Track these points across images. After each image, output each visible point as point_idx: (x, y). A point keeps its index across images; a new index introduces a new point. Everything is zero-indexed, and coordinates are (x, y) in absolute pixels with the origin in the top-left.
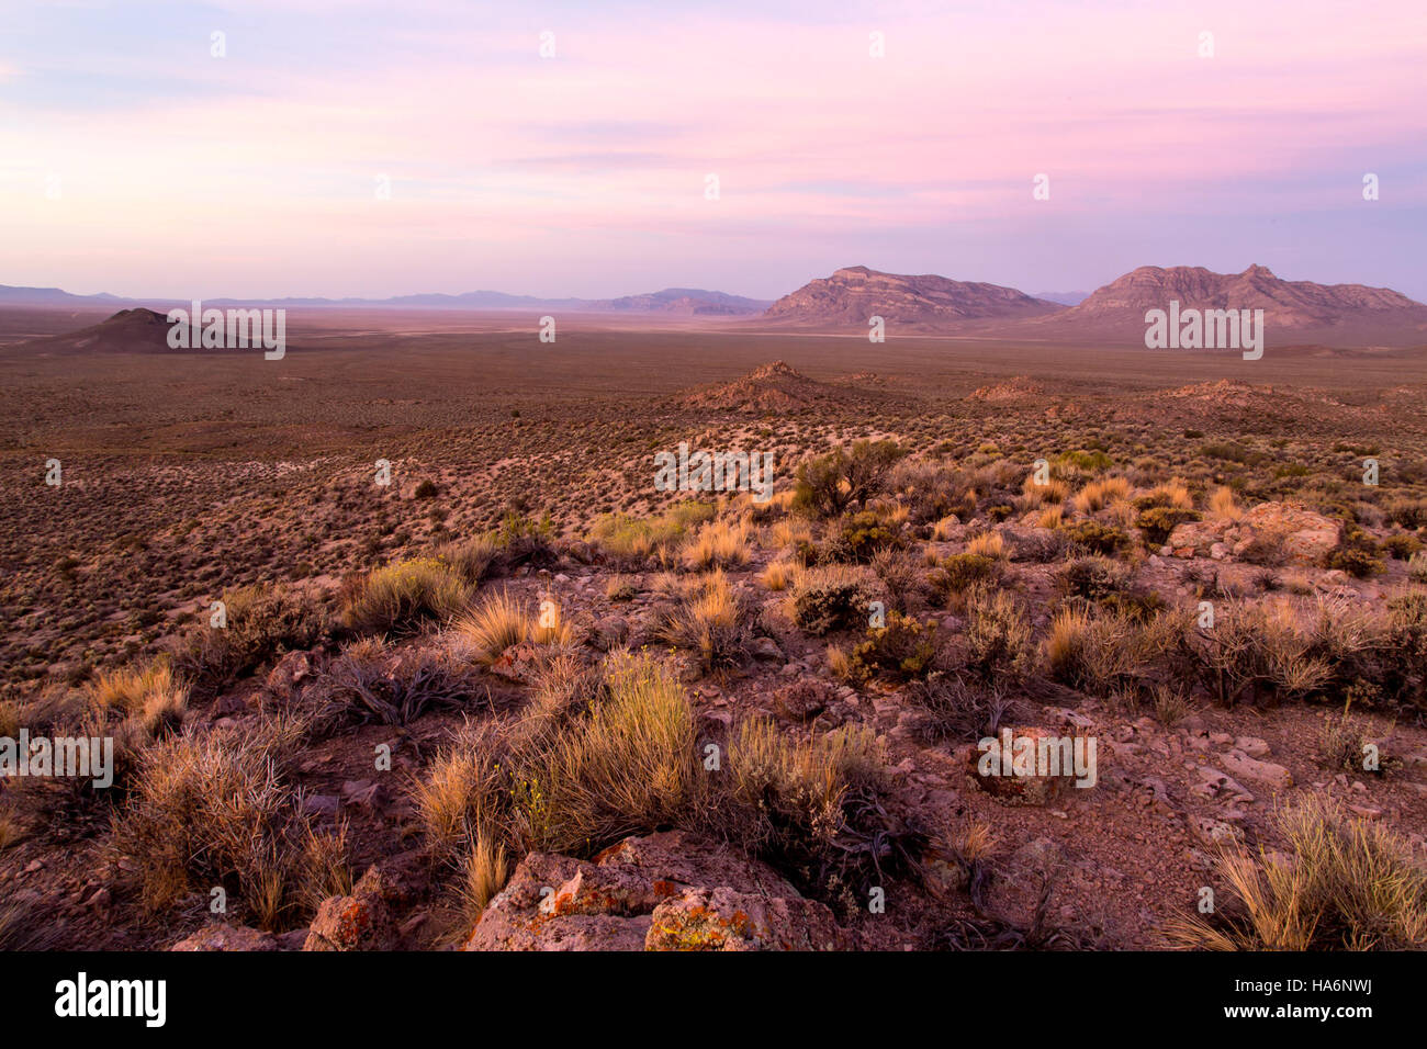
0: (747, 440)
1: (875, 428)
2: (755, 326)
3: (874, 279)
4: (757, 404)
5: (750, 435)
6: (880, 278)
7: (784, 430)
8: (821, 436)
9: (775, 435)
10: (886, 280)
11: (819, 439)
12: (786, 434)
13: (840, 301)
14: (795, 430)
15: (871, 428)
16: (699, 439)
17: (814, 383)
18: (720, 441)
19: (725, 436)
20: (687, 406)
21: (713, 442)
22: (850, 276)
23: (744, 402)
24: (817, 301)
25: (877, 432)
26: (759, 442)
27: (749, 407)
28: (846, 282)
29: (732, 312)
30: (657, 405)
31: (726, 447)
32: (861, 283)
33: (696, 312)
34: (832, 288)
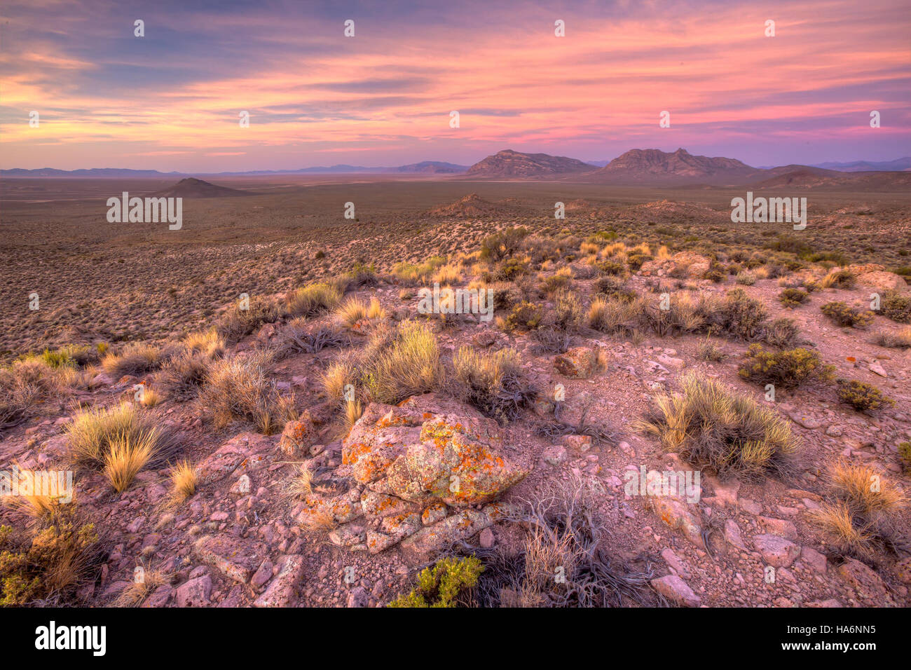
0: (460, 229)
2: (464, 178)
3: (515, 155)
4: (464, 213)
5: (461, 227)
6: (518, 155)
7: (476, 224)
8: (492, 227)
9: (473, 227)
10: (521, 156)
12: (477, 226)
13: (500, 166)
14: (481, 224)
15: (514, 223)
16: (439, 229)
17: (489, 203)
18: (448, 230)
19: (450, 227)
20: (433, 215)
21: (445, 230)
22: (505, 154)
23: (458, 212)
24: (490, 166)
25: (517, 224)
26: (465, 230)
27: (461, 214)
28: (503, 157)
29: (453, 172)
30: (419, 215)
32: (510, 157)
33: (437, 172)
34: (496, 160)
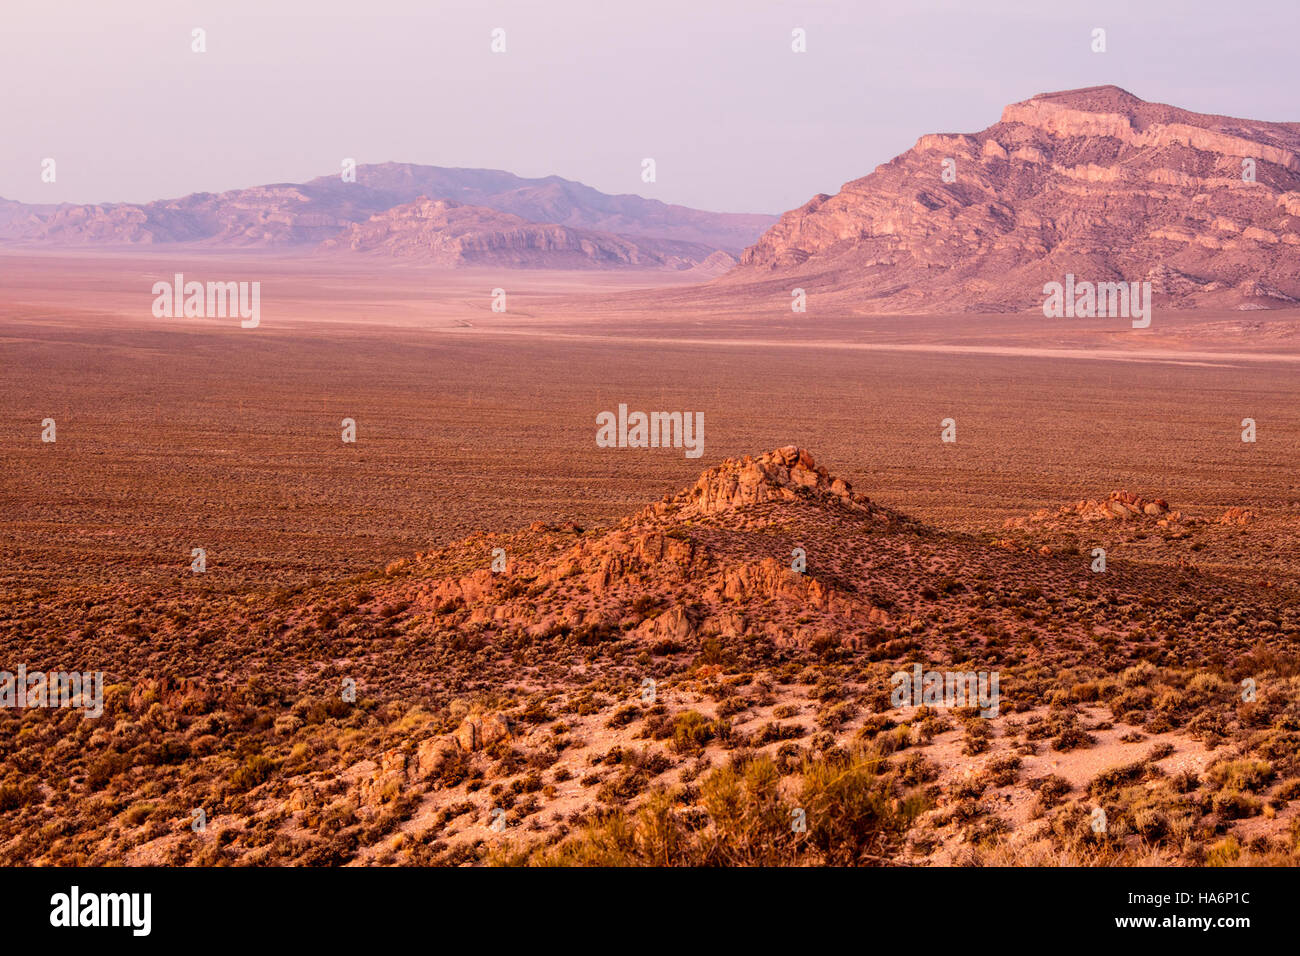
0: (616, 757)
1: (1118, 715)
2: (699, 312)
3: (1159, 136)
5: (629, 739)
6: (1184, 133)
7: (766, 717)
8: (904, 744)
9: (727, 738)
10: (1204, 140)
11: (898, 758)
12: (771, 735)
13: (1028, 219)
14: (806, 720)
15: (1101, 713)
16: (429, 755)
18: (514, 762)
19: (533, 741)
21: (485, 763)
22: (1066, 123)
25: (1125, 730)
26: (660, 766)
28: (1049, 146)
29: (609, 257)
30: (303, 618)
31: (535, 786)
32: (1108, 151)
33: (470, 253)
34: (997, 169)
